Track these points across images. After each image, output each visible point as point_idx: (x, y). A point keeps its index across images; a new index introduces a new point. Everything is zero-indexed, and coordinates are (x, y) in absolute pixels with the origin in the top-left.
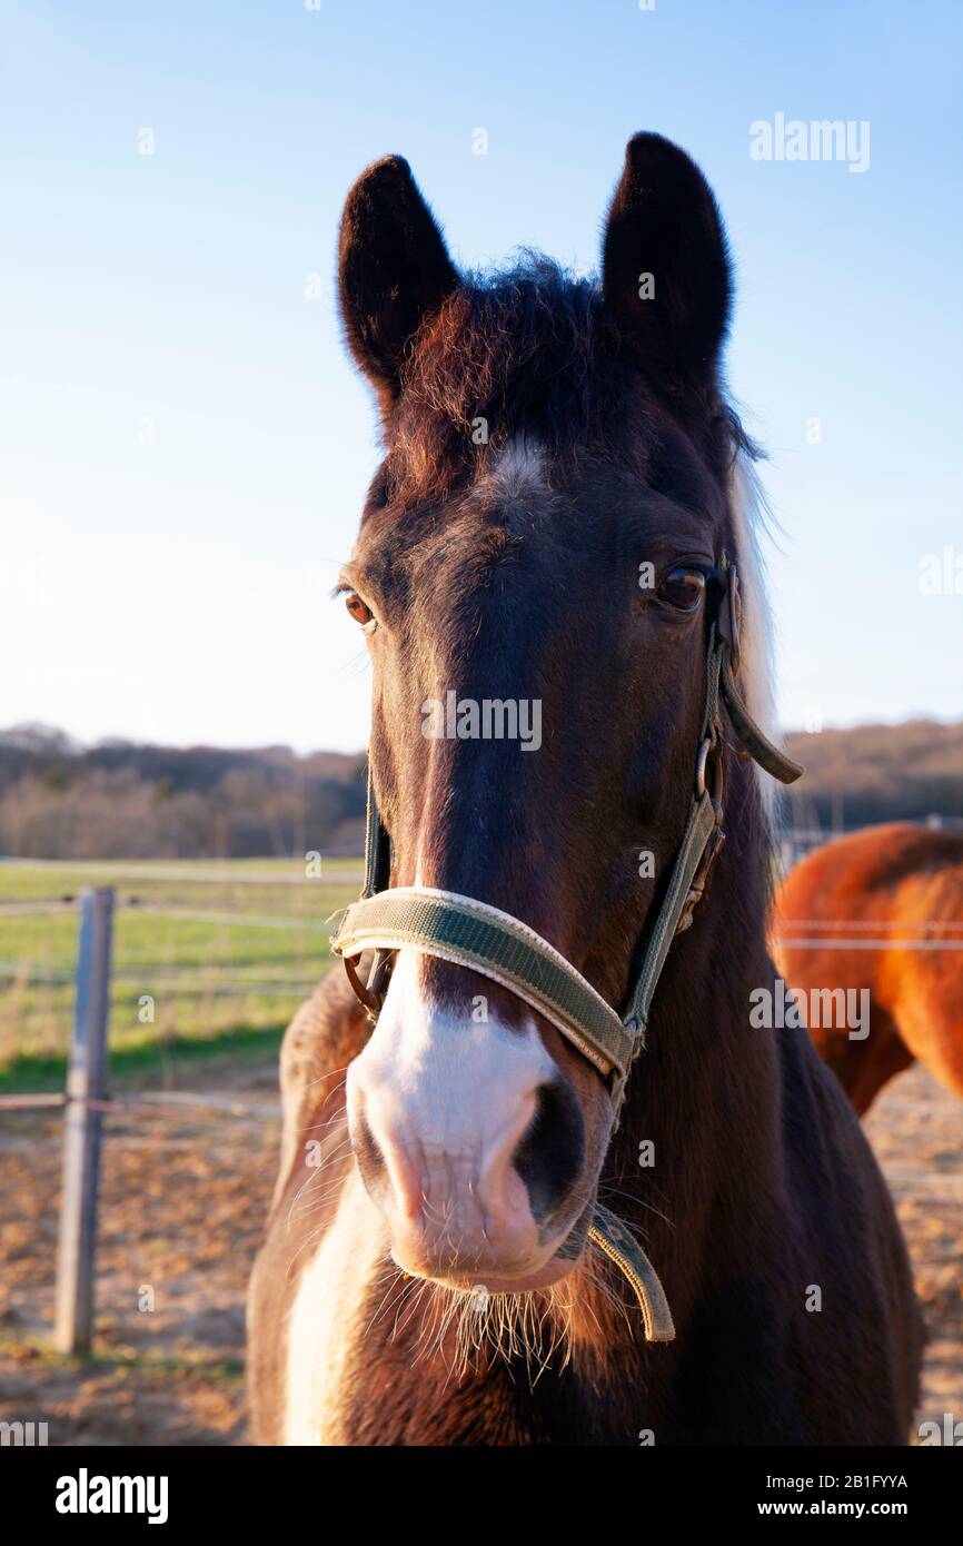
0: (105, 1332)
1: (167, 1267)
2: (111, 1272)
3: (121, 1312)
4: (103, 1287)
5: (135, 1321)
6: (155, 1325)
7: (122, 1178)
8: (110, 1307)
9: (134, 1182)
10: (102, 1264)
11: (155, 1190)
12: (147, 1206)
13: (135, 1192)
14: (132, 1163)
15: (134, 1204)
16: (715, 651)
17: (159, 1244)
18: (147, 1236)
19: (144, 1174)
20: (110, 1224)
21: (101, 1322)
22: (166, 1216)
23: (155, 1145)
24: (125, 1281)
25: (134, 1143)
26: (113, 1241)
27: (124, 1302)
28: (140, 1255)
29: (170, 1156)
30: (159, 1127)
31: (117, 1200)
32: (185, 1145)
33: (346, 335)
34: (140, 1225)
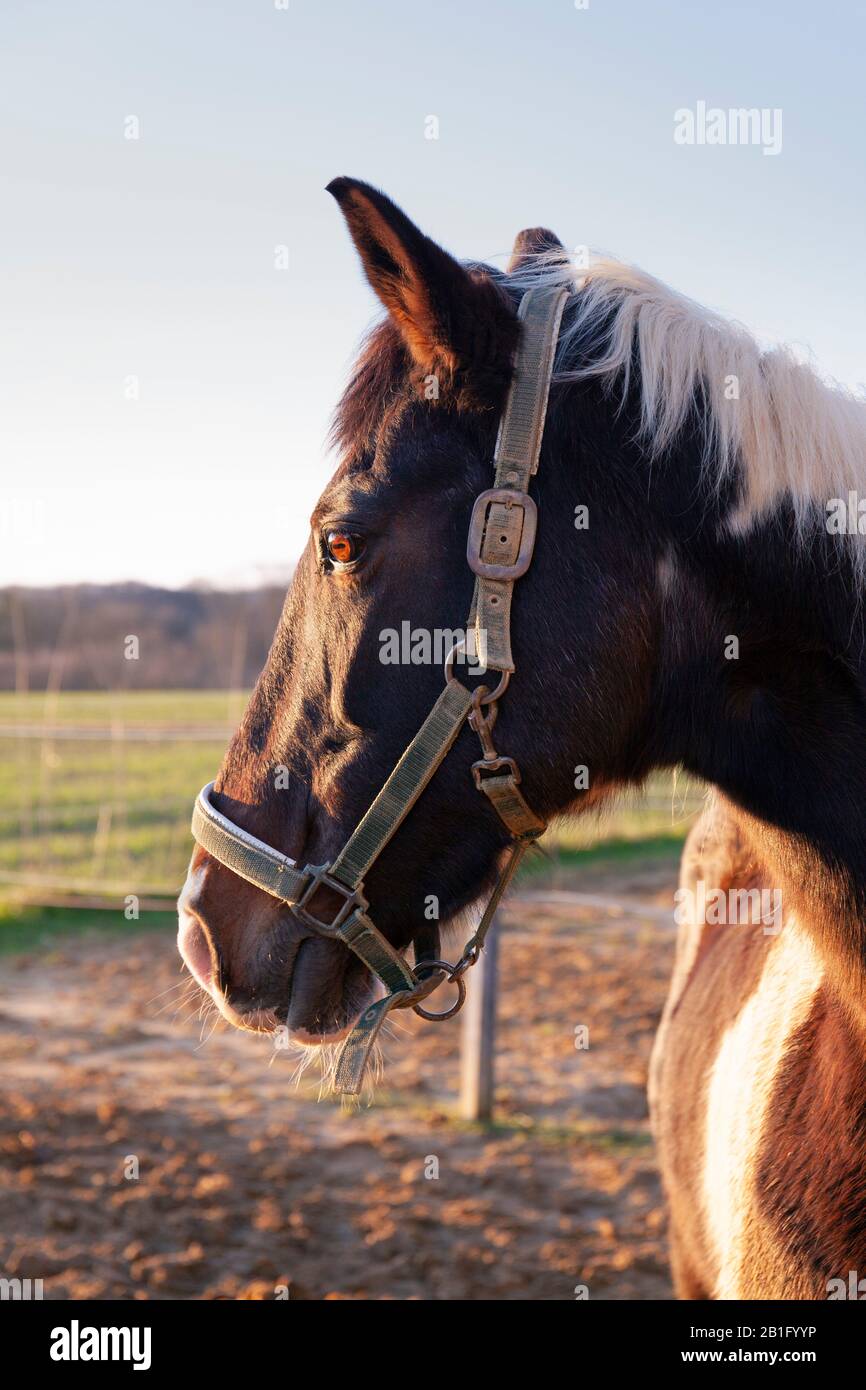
0: (505, 1103)
1: (557, 1048)
2: (507, 1050)
3: (518, 1086)
4: (502, 1063)
5: (531, 1094)
6: (548, 1097)
7: (515, 968)
8: (507, 1081)
9: (524, 974)
10: (501, 1042)
11: (543, 980)
12: (537, 994)
13: (527, 981)
14: (522, 956)
15: (525, 992)
17: (548, 1028)
18: (538, 1020)
19: (534, 965)
20: (506, 1009)
21: (501, 1093)
22: (554, 1003)
23: (542, 941)
24: (519, 1058)
25: (523, 939)
26: (509, 1024)
27: (520, 1077)
28: (533, 1036)
29: (556, 951)
30: (545, 924)
31: (511, 987)
32: (568, 941)
34: (530, 1010)
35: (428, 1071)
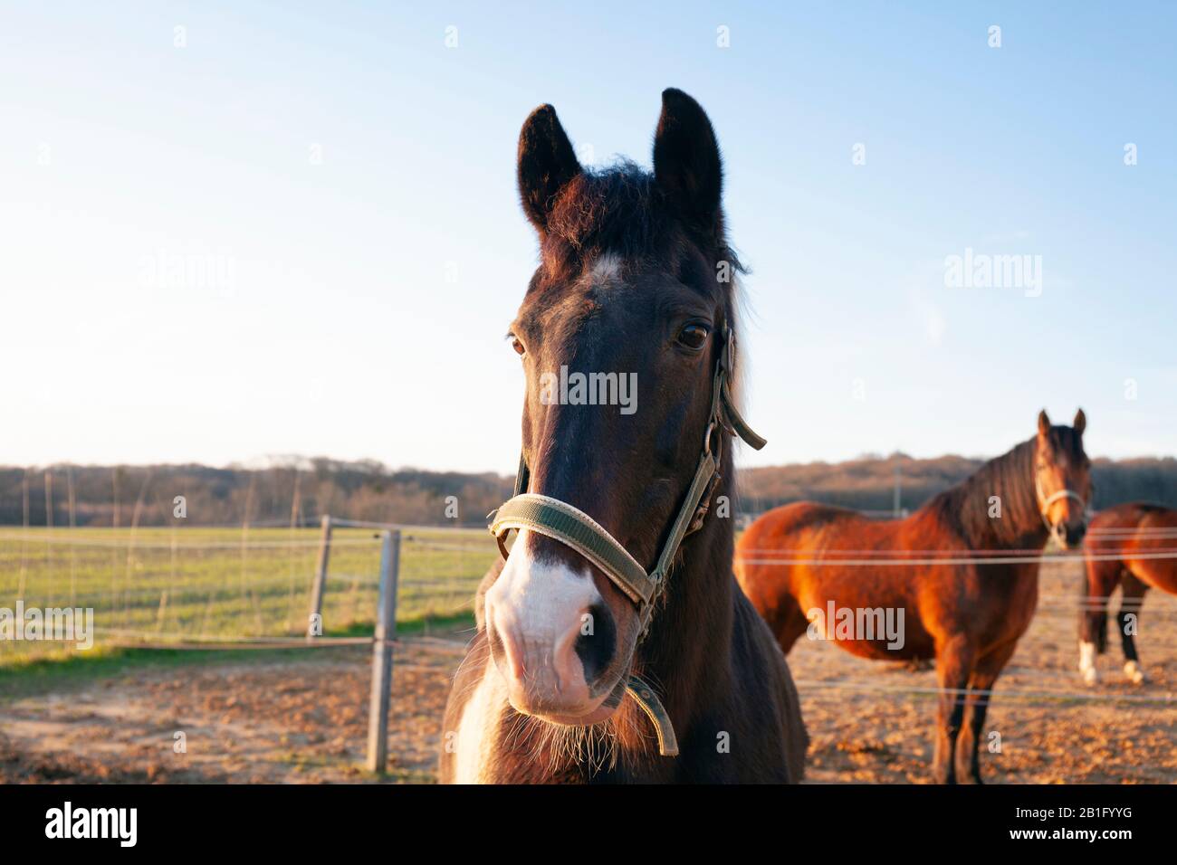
0: (393, 761)
1: (426, 730)
2: (397, 732)
3: (402, 752)
4: (393, 739)
5: (409, 756)
6: (419, 758)
7: (405, 684)
8: (396, 749)
9: (410, 687)
10: (391, 728)
11: (421, 691)
12: (416, 699)
13: (411, 692)
14: (410, 678)
15: (411, 698)
16: (719, 375)
17: (422, 718)
18: (416, 714)
19: (416, 683)
20: (398, 707)
21: (391, 757)
22: (426, 704)
23: (422, 669)
24: (404, 736)
25: (411, 668)
26: (398, 717)
27: (403, 747)
28: (413, 724)
29: (430, 675)
30: (425, 660)
31: (401, 696)
32: (438, 669)
33: (521, 201)
34: (413, 709)
35: (349, 744)
